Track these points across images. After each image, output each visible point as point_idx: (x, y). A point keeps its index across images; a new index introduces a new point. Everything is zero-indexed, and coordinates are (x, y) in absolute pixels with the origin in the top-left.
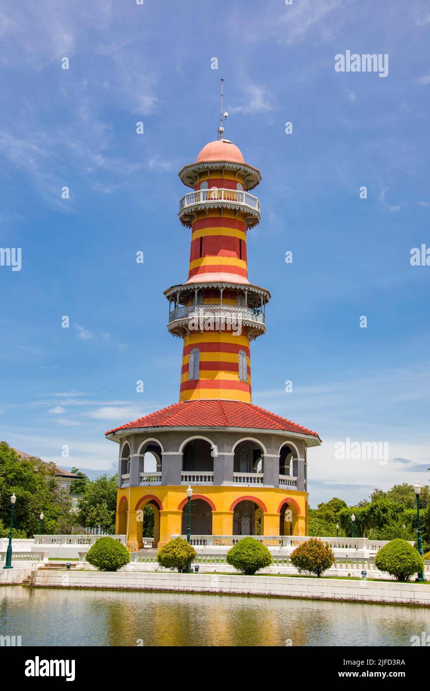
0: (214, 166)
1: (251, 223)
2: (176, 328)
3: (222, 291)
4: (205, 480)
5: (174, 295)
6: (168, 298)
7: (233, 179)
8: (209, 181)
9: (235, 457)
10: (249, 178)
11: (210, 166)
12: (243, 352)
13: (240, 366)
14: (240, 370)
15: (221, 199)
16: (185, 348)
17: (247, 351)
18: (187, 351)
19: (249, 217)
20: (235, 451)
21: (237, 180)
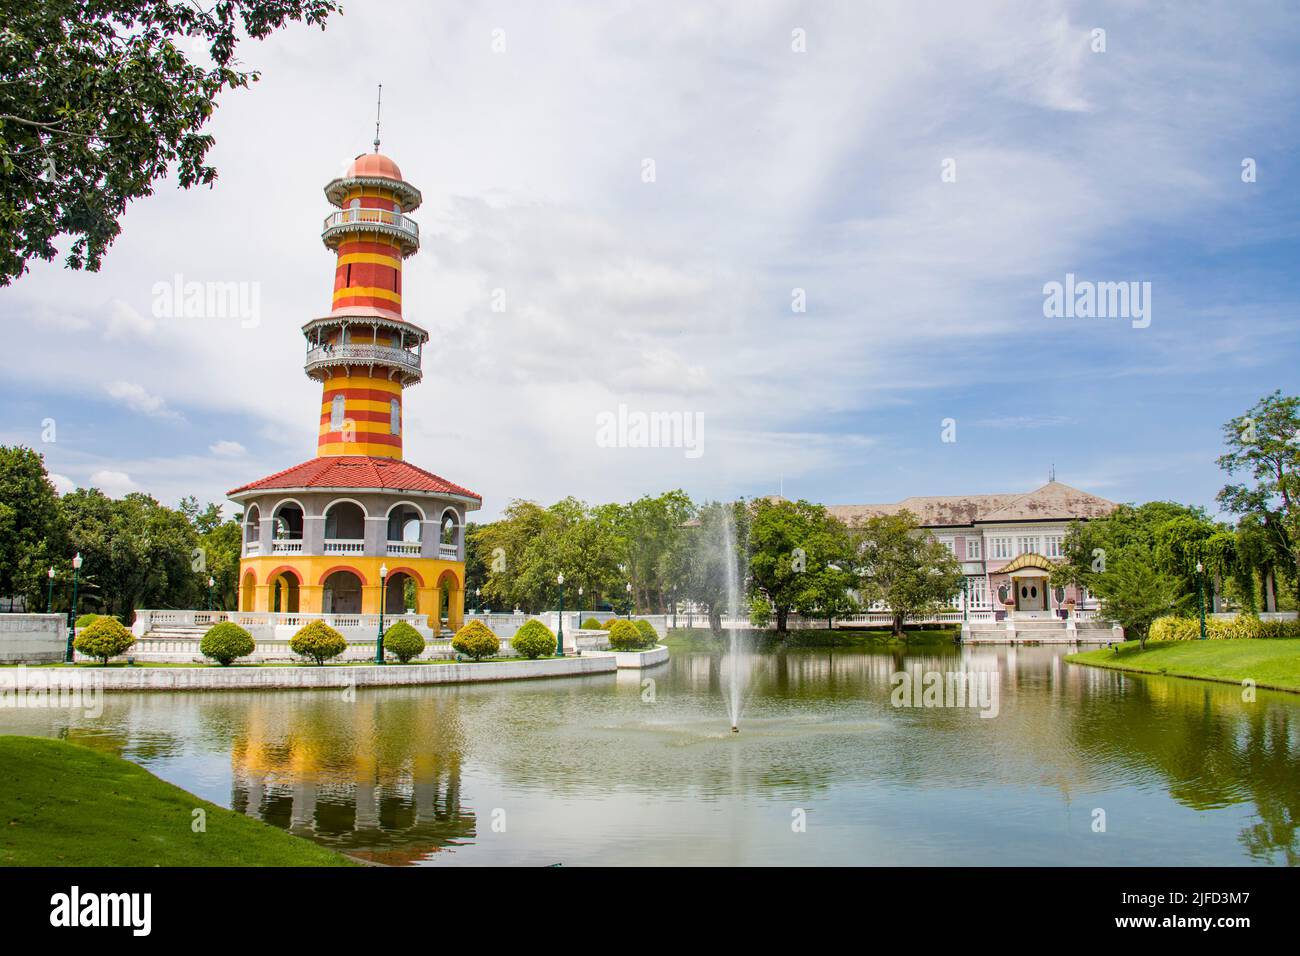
0: (369, 181)
1: (408, 251)
2: (316, 370)
3: (375, 329)
4: (353, 550)
5: (314, 331)
6: (306, 334)
7: (389, 198)
8: (362, 199)
9: (389, 522)
10: (408, 199)
11: (364, 181)
12: (394, 401)
13: (392, 417)
14: (393, 421)
15: (377, 221)
16: (325, 394)
17: (399, 399)
18: (329, 397)
19: (406, 244)
20: (390, 516)
21: (395, 201)
